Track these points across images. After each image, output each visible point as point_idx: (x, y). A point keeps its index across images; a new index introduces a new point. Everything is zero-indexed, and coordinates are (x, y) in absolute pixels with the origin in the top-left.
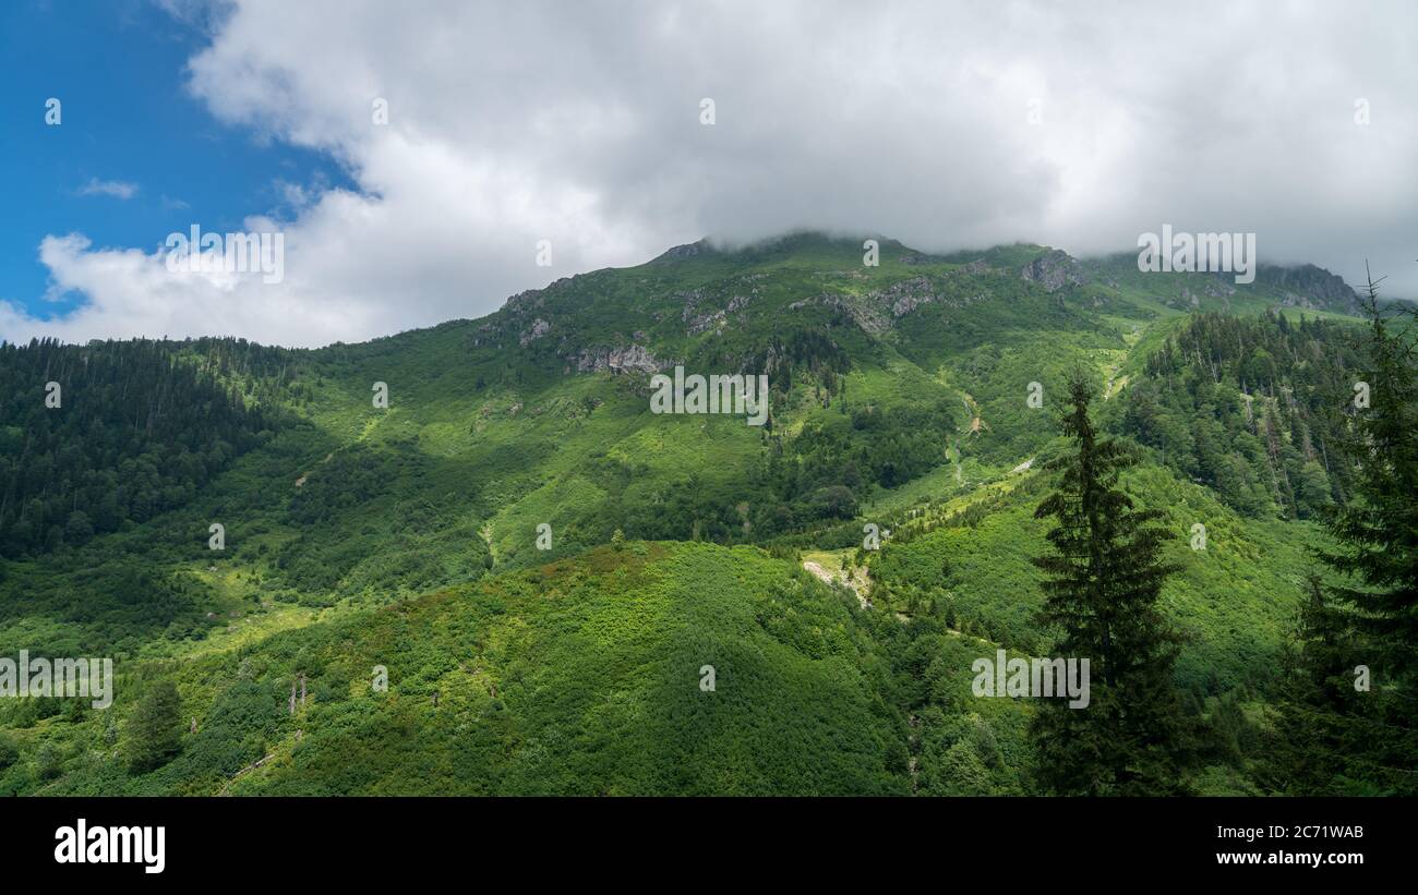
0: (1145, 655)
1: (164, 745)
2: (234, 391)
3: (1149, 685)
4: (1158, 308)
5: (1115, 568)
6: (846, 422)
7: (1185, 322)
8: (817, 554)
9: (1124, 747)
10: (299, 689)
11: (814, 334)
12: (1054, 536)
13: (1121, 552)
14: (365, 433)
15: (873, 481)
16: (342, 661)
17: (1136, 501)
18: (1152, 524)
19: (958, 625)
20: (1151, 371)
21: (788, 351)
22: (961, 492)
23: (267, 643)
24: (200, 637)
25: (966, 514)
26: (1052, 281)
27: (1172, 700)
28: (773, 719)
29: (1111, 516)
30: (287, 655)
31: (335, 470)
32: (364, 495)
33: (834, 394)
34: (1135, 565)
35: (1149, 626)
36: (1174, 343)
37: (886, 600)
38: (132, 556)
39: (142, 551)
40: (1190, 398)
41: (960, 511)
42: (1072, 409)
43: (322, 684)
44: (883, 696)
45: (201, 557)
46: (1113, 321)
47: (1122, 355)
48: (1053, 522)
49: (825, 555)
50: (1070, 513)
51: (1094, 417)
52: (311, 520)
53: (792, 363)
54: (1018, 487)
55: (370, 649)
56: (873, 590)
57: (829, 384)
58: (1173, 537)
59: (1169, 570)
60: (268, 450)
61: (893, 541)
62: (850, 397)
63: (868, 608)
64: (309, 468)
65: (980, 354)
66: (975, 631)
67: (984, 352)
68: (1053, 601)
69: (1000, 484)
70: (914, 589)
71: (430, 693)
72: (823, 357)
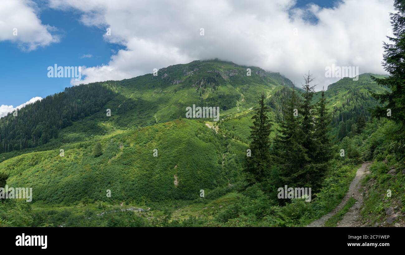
0: (266, 145)
1: (100, 153)
2: (114, 90)
3: (265, 150)
4: (278, 84)
5: (263, 130)
6: (217, 96)
7: (282, 87)
8: (209, 122)
9: (260, 160)
10: (121, 144)
11: (212, 78)
12: (254, 123)
13: (265, 127)
14: (131, 96)
15: (221, 109)
16: (128, 140)
17: (269, 118)
18: (271, 122)
19: (234, 138)
20: (275, 95)
21: (206, 81)
22: (239, 113)
23: (115, 136)
24: (104, 135)
25: (239, 117)
26: (261, 75)
27: (268, 153)
28: (197, 154)
29: (264, 120)
30: (119, 138)
31: (126, 104)
32: (131, 108)
33: (215, 90)
34: (267, 129)
35: (267, 140)
36: (280, 91)
37: (221, 132)
38: (91, 121)
39: (93, 120)
40: (280, 101)
41: (238, 116)
42: (261, 99)
43: (125, 144)
44: (219, 150)
45: (103, 120)
46: (271, 85)
47: (271, 91)
48: (254, 120)
49: (210, 123)
50: (257, 119)
51: (265, 102)
52: (122, 113)
53: (207, 83)
54: (249, 113)
55: (134, 138)
56: (219, 130)
57: (214, 88)
58: (274, 125)
59: (272, 131)
60: (113, 100)
61: (224, 121)
62: (218, 91)
63: (218, 134)
64: (121, 103)
65: (245, 86)
66: (237, 139)
67: (246, 86)
68: (252, 134)
69: (246, 112)
70: (227, 130)
71: (145, 146)
72: (214, 82)
